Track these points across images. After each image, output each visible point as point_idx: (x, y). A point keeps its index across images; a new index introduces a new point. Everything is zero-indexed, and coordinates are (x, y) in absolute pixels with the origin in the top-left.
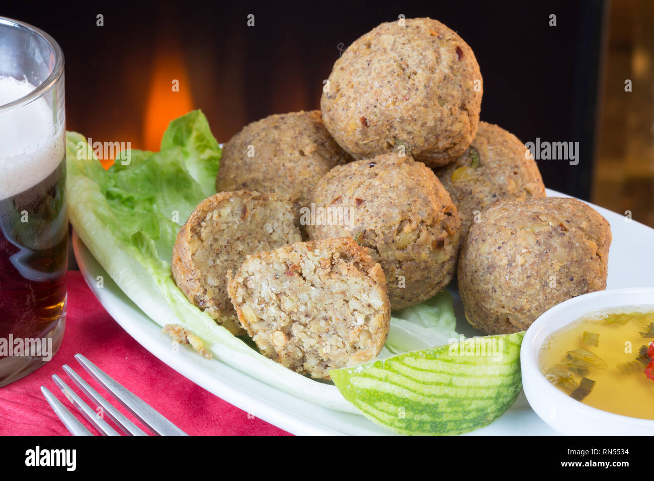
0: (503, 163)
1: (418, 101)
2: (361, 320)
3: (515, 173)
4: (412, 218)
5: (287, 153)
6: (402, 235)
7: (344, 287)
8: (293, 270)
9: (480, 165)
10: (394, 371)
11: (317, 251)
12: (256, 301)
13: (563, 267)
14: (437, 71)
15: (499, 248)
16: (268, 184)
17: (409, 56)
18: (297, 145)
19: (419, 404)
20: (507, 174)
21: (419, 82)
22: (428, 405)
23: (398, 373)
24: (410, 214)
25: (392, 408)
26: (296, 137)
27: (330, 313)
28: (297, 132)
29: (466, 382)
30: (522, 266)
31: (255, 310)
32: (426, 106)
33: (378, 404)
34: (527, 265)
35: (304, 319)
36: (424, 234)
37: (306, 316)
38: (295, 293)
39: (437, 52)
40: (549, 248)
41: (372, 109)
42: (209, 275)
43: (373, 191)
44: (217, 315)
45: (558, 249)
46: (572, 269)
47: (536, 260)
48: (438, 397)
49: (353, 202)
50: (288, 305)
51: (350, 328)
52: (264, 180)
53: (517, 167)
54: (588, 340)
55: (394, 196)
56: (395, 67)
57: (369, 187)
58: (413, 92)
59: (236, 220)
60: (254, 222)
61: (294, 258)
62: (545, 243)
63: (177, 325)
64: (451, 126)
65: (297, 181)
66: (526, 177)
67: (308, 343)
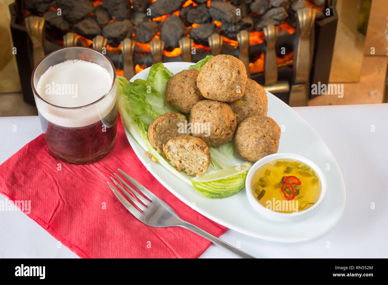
0: (253, 100)
1: (224, 90)
2: (201, 163)
3: (256, 103)
4: (220, 128)
5: (186, 93)
6: (216, 133)
7: (197, 154)
8: (182, 147)
9: (245, 100)
10: (208, 185)
11: (189, 143)
12: (171, 153)
13: (263, 148)
14: (231, 80)
15: (245, 140)
16: (179, 101)
17: (223, 75)
18: (189, 90)
19: (215, 193)
20: (254, 104)
21: (225, 84)
22: (218, 193)
23: (209, 186)
24: (219, 127)
25: (207, 194)
26: (189, 87)
27: (192, 159)
28: (189, 85)
29: (229, 187)
30: (251, 147)
31: (171, 155)
32: (227, 92)
33: (203, 192)
34: (252, 147)
35: (185, 159)
36: (223, 132)
37: (186, 159)
38: (182, 152)
39: (232, 74)
40: (259, 143)
41: (210, 91)
42: (158, 141)
43: (208, 119)
44: (160, 152)
45: (262, 143)
46: (266, 149)
47: (255, 146)
48: (221, 191)
49: (203, 120)
50: (180, 155)
51: (198, 164)
52: (179, 100)
53: (257, 101)
54: (268, 173)
55: (214, 121)
56: (218, 78)
57: (208, 116)
58: (223, 87)
59: (167, 124)
60: (173, 124)
61: (182, 144)
62: (258, 141)
63: (149, 152)
64: (235, 95)
65: (188, 101)
66: (260, 104)
67: (186, 166)
